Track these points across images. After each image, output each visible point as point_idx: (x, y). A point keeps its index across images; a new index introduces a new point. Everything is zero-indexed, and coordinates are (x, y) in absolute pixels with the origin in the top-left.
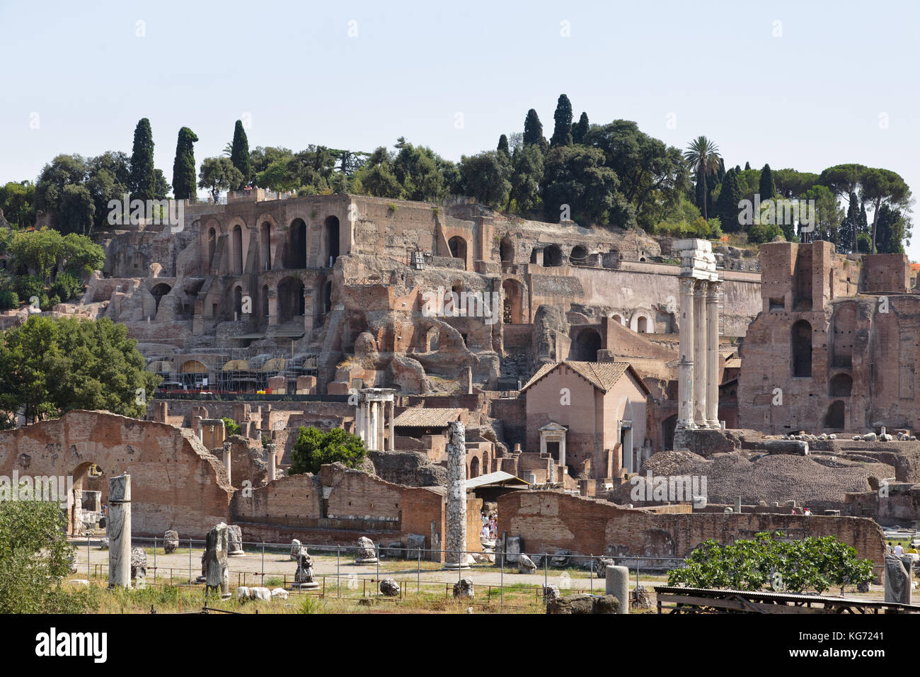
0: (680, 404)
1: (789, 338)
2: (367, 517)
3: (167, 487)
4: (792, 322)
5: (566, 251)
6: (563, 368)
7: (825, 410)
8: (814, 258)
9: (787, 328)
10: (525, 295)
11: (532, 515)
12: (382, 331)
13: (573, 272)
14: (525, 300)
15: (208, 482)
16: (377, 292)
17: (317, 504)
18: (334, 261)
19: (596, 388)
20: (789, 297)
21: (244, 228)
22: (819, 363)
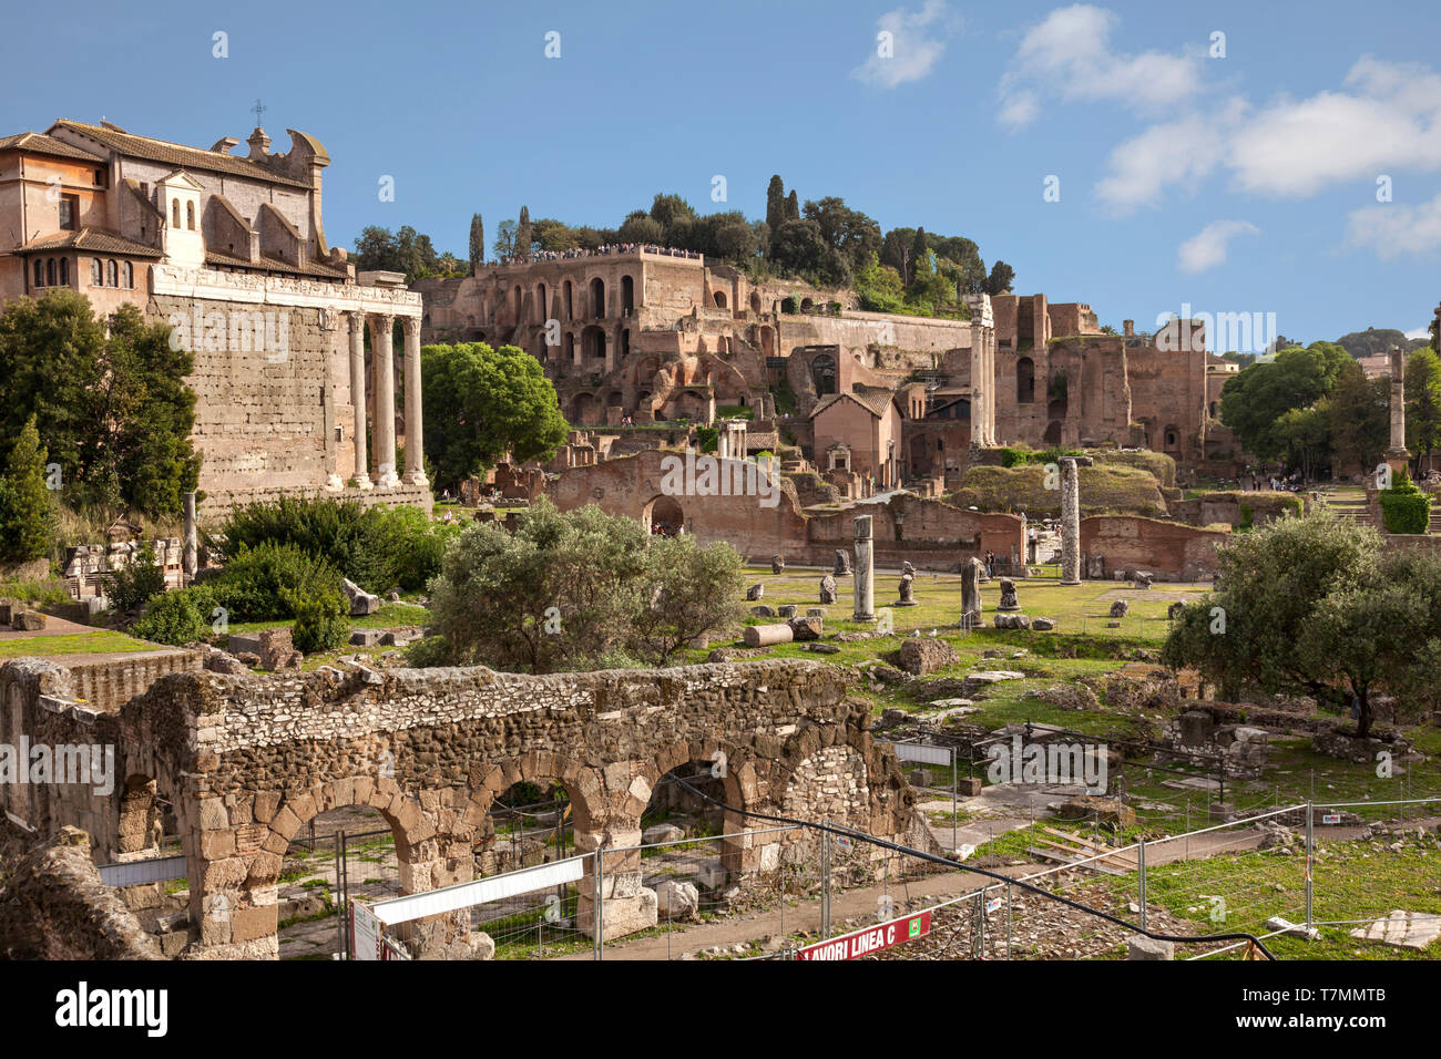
0: (973, 428)
1: (1015, 372)
2: (941, 539)
3: (743, 516)
4: (1017, 358)
5: (799, 303)
6: (845, 399)
7: (1044, 429)
8: (1035, 308)
9: (1014, 364)
10: (776, 337)
11: (1112, 537)
12: (675, 370)
13: (806, 319)
14: (776, 344)
15: (786, 510)
16: (670, 336)
17: (892, 529)
18: (630, 314)
19: (873, 414)
20: (1014, 339)
21: (547, 286)
22: (1041, 393)
